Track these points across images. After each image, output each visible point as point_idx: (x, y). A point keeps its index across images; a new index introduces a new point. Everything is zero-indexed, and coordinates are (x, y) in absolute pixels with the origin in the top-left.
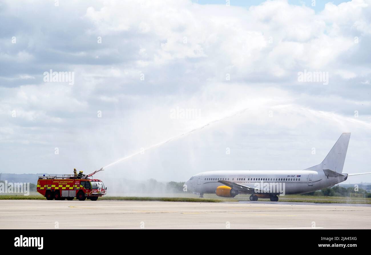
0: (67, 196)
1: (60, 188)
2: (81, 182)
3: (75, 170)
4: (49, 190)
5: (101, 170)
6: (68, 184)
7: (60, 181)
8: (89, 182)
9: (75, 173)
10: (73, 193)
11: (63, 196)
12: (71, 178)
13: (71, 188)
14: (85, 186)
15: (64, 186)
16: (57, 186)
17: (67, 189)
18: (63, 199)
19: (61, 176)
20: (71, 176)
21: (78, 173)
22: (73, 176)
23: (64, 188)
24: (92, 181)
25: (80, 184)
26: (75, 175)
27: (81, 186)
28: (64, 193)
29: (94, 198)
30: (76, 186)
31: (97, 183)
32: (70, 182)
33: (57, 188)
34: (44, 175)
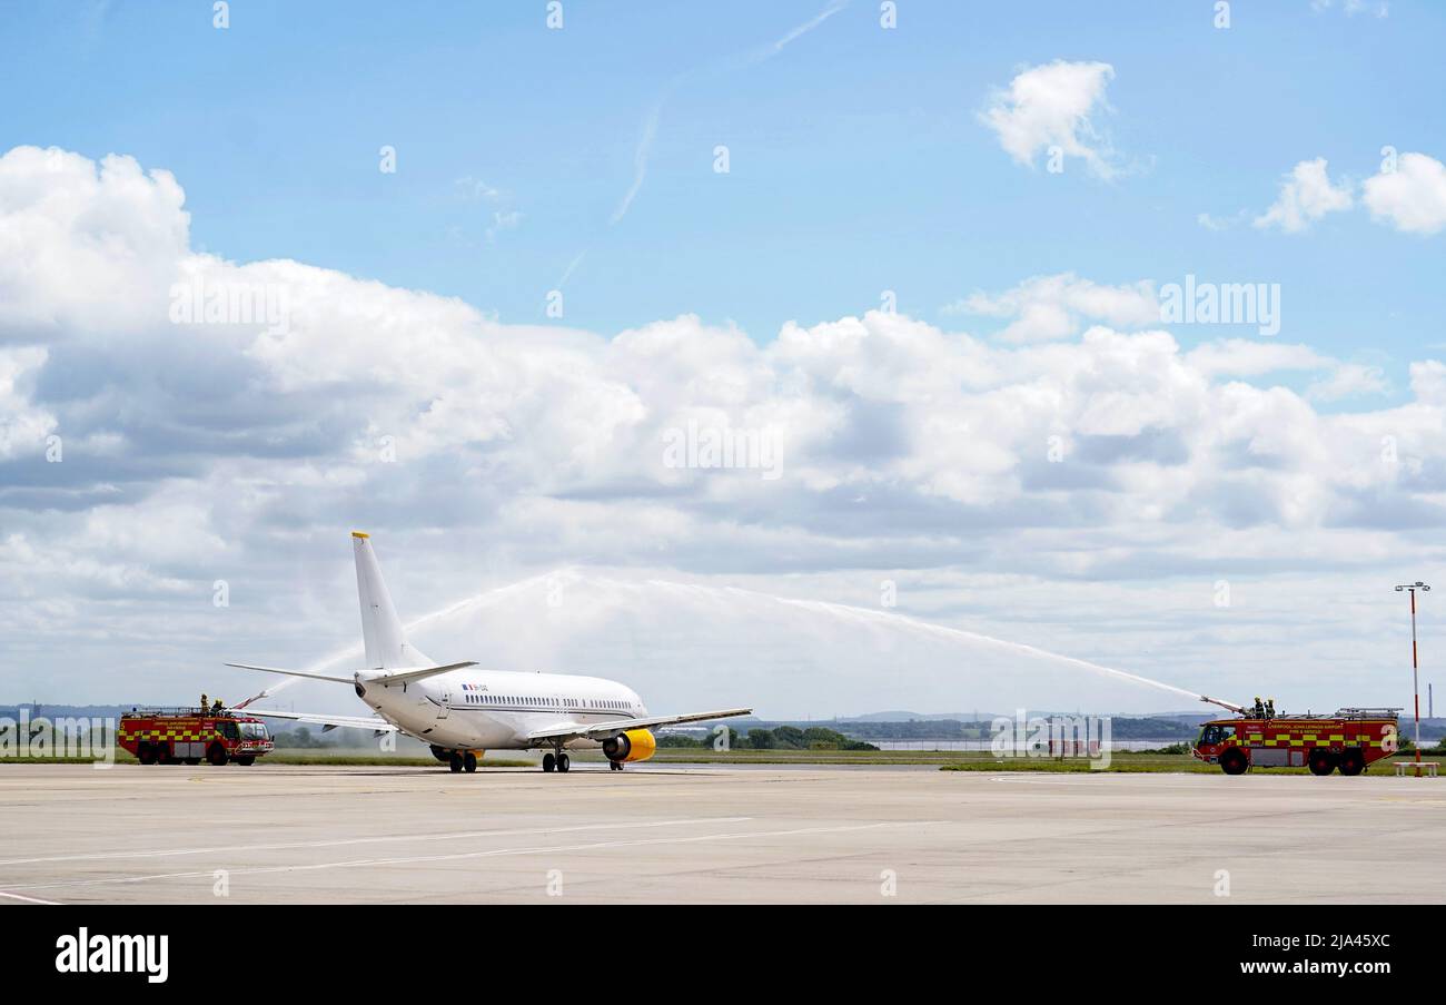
0: (185, 755)
1: (171, 738)
2: (215, 724)
3: (204, 697)
4: (146, 743)
5: (261, 696)
6: (188, 728)
7: (169, 721)
8: (234, 724)
9: (204, 703)
10: (199, 750)
11: (177, 755)
12: (194, 715)
13: (196, 738)
14: (226, 731)
15: (179, 733)
16: (164, 731)
17: (187, 739)
18: (178, 761)
19: (174, 711)
20: (195, 711)
21: (211, 704)
22: (199, 711)
23: (180, 738)
24: (242, 722)
25: (215, 729)
26: (205, 709)
27: (217, 733)
28: (180, 750)
29: (246, 760)
30: (205, 733)
31: (252, 725)
32: (192, 723)
33: (163, 738)
34: (135, 710)
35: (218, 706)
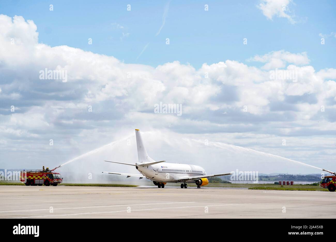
0: (38, 183)
1: (34, 178)
2: (47, 174)
3: (44, 167)
5: (60, 167)
6: (39, 175)
7: (34, 173)
8: (52, 174)
9: (44, 168)
10: (42, 182)
11: (36, 183)
12: (41, 172)
13: (41, 178)
14: (50, 177)
15: (37, 177)
16: (32, 176)
17: (39, 179)
18: (36, 185)
19: (35, 171)
20: (41, 171)
21: (45, 169)
22: (42, 171)
23: (37, 178)
24: (54, 174)
25: (47, 176)
26: (44, 170)
27: (47, 177)
28: (37, 182)
29: (55, 184)
30: (44, 177)
31: (57, 175)
32: (40, 174)
33: (32, 178)
34: (24, 170)
35: (47, 169)
